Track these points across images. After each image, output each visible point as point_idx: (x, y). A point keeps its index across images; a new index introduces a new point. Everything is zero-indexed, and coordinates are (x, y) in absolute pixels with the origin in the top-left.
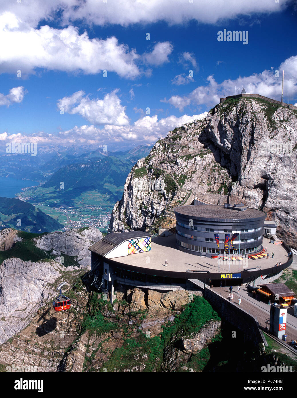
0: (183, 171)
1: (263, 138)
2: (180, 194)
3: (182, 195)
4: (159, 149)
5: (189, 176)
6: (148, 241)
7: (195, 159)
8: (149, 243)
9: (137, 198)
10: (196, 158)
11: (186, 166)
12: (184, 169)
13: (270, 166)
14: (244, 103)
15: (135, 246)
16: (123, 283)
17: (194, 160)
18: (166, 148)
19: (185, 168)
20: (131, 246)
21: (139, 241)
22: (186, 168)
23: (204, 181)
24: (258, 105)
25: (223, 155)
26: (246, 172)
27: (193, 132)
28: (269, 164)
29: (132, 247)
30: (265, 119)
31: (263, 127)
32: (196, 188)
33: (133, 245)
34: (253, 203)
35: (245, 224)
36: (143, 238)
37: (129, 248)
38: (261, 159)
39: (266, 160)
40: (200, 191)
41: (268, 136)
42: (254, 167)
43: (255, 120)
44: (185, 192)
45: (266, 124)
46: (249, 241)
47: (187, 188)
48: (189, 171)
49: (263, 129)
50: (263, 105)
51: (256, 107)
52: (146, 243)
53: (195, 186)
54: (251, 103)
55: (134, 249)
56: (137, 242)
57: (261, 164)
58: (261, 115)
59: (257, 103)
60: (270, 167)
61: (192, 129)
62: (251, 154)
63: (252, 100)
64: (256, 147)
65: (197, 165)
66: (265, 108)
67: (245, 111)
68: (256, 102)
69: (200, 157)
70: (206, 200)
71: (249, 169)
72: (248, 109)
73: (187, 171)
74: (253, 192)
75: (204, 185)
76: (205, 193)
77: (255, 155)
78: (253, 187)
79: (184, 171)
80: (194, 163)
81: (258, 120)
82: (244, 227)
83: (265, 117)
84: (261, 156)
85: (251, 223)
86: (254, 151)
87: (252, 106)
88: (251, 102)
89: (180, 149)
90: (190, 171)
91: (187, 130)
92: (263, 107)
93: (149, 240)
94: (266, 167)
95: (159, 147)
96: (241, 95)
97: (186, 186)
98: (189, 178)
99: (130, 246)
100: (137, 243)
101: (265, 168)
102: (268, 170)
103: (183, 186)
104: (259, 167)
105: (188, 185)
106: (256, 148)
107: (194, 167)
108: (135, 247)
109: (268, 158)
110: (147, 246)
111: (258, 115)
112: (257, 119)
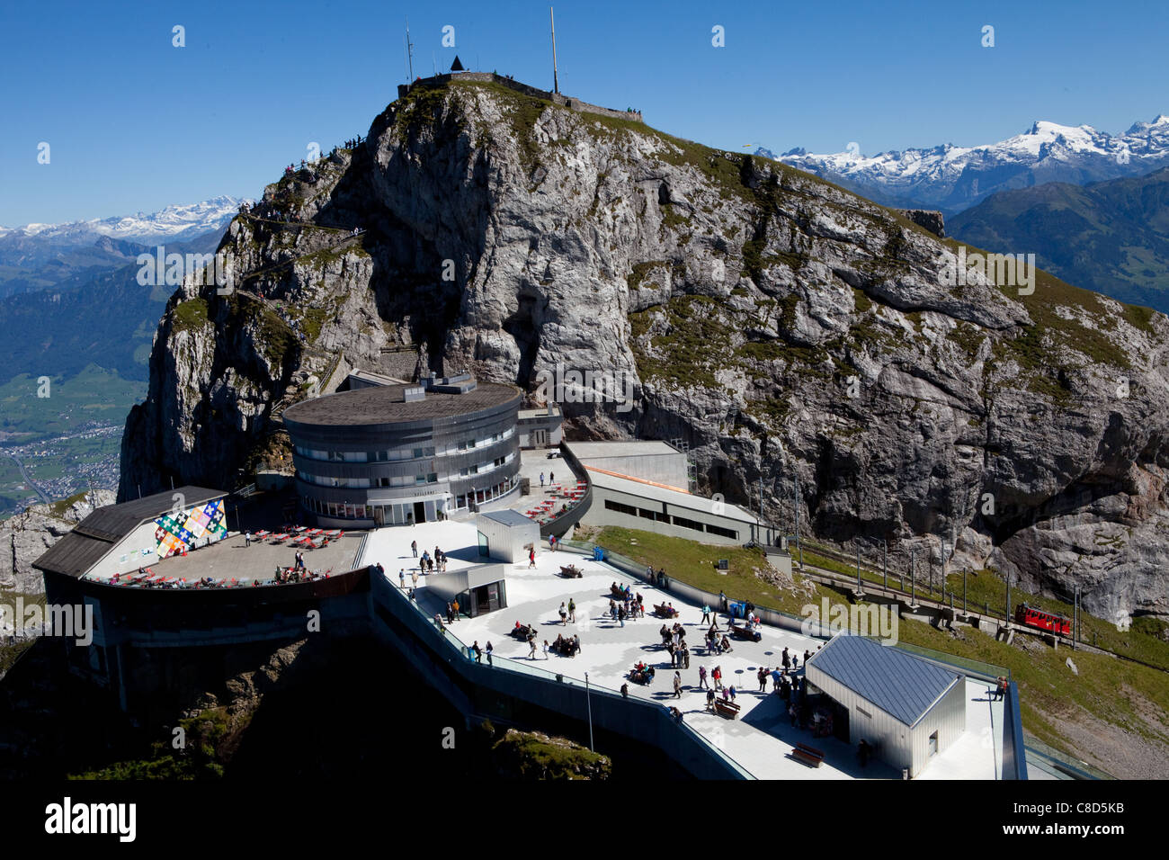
0: (313, 298)
1: (511, 192)
2: (308, 363)
3: (314, 366)
4: (243, 239)
5: (331, 309)
6: (214, 513)
7: (344, 260)
8: (218, 516)
9: (190, 388)
10: (347, 257)
11: (320, 285)
12: (316, 291)
13: (535, 264)
14: (457, 99)
15: (178, 531)
16: (149, 645)
17: (341, 263)
18: (260, 238)
19: (318, 288)
20: (165, 533)
21: (186, 517)
22: (320, 290)
23: (372, 321)
24: (493, 103)
25: (419, 244)
26: (479, 287)
27: (333, 183)
28: (532, 259)
29: (170, 538)
30: (513, 140)
31: (508, 162)
32: (354, 343)
33: (171, 530)
34: (505, 368)
35: (465, 427)
36: (200, 505)
37: (160, 541)
38: (513, 248)
39: (524, 249)
40: (363, 347)
41: (523, 186)
42: (496, 271)
43: (486, 145)
44: (323, 357)
45: (516, 154)
46: (482, 471)
47: (329, 346)
48: (330, 296)
49: (510, 167)
50: (507, 103)
51: (490, 107)
52: (209, 519)
53: (349, 336)
54: (476, 97)
55: (177, 541)
56: (182, 519)
57: (512, 261)
58: (502, 132)
59: (491, 98)
60: (536, 267)
61: (331, 177)
62: (487, 236)
63: (478, 89)
64: (495, 216)
65: (350, 278)
66: (513, 109)
67: (460, 121)
68: (489, 95)
69: (357, 254)
70: (383, 373)
71: (485, 277)
72: (469, 115)
73: (325, 298)
74: (502, 337)
75: (375, 332)
76: (379, 354)
77: (496, 239)
78: (500, 323)
79: (317, 297)
80: (343, 272)
81: (495, 144)
82: (463, 437)
83: (513, 135)
84: (510, 241)
85: (483, 423)
86: (491, 229)
87: (477, 105)
88: (475, 95)
89: (300, 236)
90: (333, 297)
91: (318, 178)
92: (508, 107)
93: (216, 510)
94: (526, 268)
95: (240, 235)
96: (449, 75)
97: (325, 340)
98: (330, 317)
99: (161, 534)
100: (183, 523)
101: (523, 270)
102: (532, 276)
103: (316, 342)
104: (509, 269)
105: (331, 338)
106: (497, 219)
107: (344, 285)
108: (178, 535)
109: (527, 244)
110: (212, 526)
111: (495, 131)
112: (491, 141)
